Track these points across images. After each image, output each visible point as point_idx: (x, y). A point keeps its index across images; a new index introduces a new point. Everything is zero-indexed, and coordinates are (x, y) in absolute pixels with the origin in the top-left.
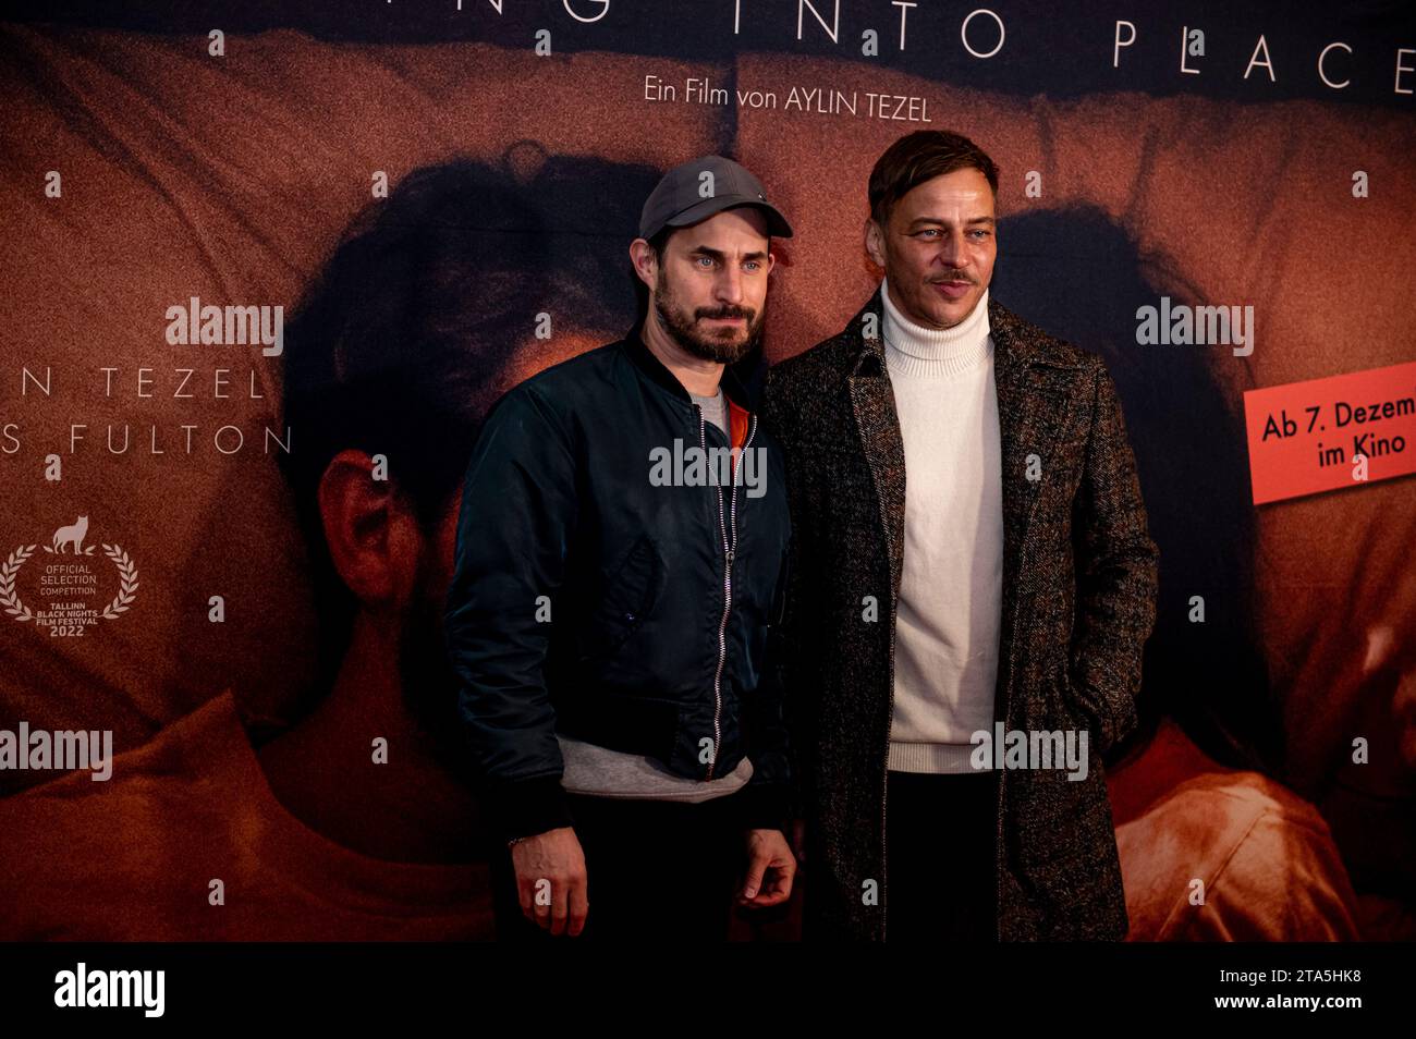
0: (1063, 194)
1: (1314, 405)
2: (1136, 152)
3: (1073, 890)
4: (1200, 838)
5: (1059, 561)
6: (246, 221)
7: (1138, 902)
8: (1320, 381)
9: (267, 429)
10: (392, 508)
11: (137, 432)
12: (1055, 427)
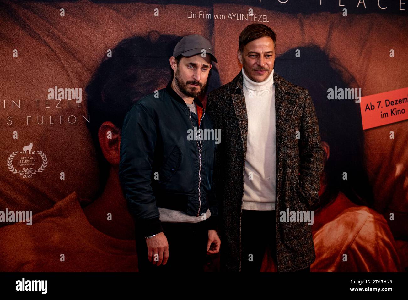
0: (307, 42)
1: (379, 101)
2: (327, 29)
3: (301, 247)
4: (351, 225)
5: (294, 151)
6: (75, 56)
7: (334, 244)
8: (381, 94)
9: (83, 116)
10: (119, 138)
11: (46, 118)
12: (291, 111)
